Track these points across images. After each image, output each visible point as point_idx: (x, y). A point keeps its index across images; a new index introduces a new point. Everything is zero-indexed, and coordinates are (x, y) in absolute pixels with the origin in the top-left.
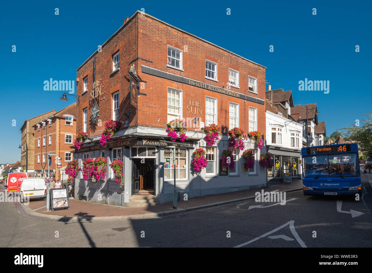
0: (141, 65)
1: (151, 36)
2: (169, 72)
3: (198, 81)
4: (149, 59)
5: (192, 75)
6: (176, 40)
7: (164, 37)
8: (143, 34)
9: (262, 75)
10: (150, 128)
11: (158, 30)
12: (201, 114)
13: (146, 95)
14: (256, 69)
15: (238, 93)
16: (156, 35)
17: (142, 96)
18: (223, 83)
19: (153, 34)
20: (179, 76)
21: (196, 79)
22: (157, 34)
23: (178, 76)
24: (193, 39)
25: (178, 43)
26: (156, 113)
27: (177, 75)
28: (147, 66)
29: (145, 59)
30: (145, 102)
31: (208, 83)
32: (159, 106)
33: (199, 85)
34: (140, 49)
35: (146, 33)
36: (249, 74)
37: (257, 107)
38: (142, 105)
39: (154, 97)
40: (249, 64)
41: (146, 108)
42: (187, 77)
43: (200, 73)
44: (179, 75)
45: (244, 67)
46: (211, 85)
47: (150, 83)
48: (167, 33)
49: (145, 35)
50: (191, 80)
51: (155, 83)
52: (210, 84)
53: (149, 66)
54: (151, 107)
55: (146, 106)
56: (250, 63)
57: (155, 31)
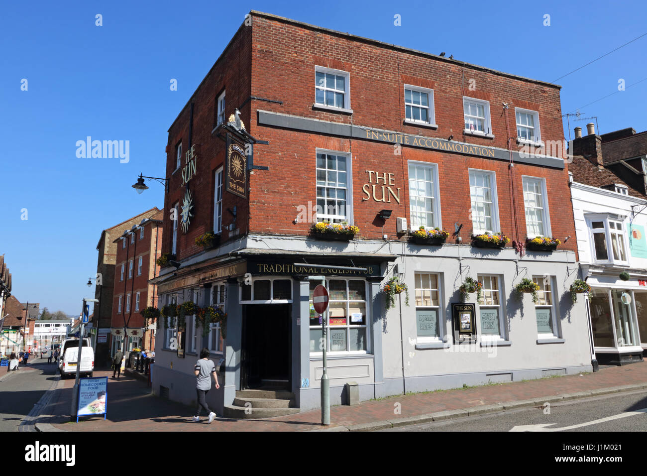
0: (258, 110)
1: (279, 54)
2: (320, 119)
3: (388, 129)
4: (275, 97)
5: (374, 119)
6: (335, 53)
7: (307, 52)
8: (262, 51)
9: (551, 103)
10: (276, 237)
11: (295, 40)
12: (398, 200)
13: (265, 168)
14: (534, 91)
15: (490, 147)
16: (289, 50)
17: (258, 172)
18: (451, 130)
19: (283, 49)
20: (343, 124)
21: (384, 126)
22: (292, 49)
23: (340, 124)
24: (373, 48)
25: (338, 59)
26: (289, 205)
27: (338, 122)
28: (270, 111)
29: (265, 98)
30: (266, 183)
31: (412, 133)
32: (297, 190)
33: (391, 139)
34: (255, 80)
35: (269, 49)
36: (517, 103)
37: (544, 175)
38: (257, 191)
39: (285, 171)
40: (514, 83)
41: (267, 196)
42: (361, 125)
43: (393, 113)
44: (342, 122)
45: (503, 90)
46: (421, 137)
47: (277, 143)
48: (315, 44)
49: (266, 54)
50: (371, 131)
51: (288, 143)
52: (418, 134)
53: (274, 111)
54: (278, 193)
55: (267, 191)
56: (516, 80)
57: (288, 43)
